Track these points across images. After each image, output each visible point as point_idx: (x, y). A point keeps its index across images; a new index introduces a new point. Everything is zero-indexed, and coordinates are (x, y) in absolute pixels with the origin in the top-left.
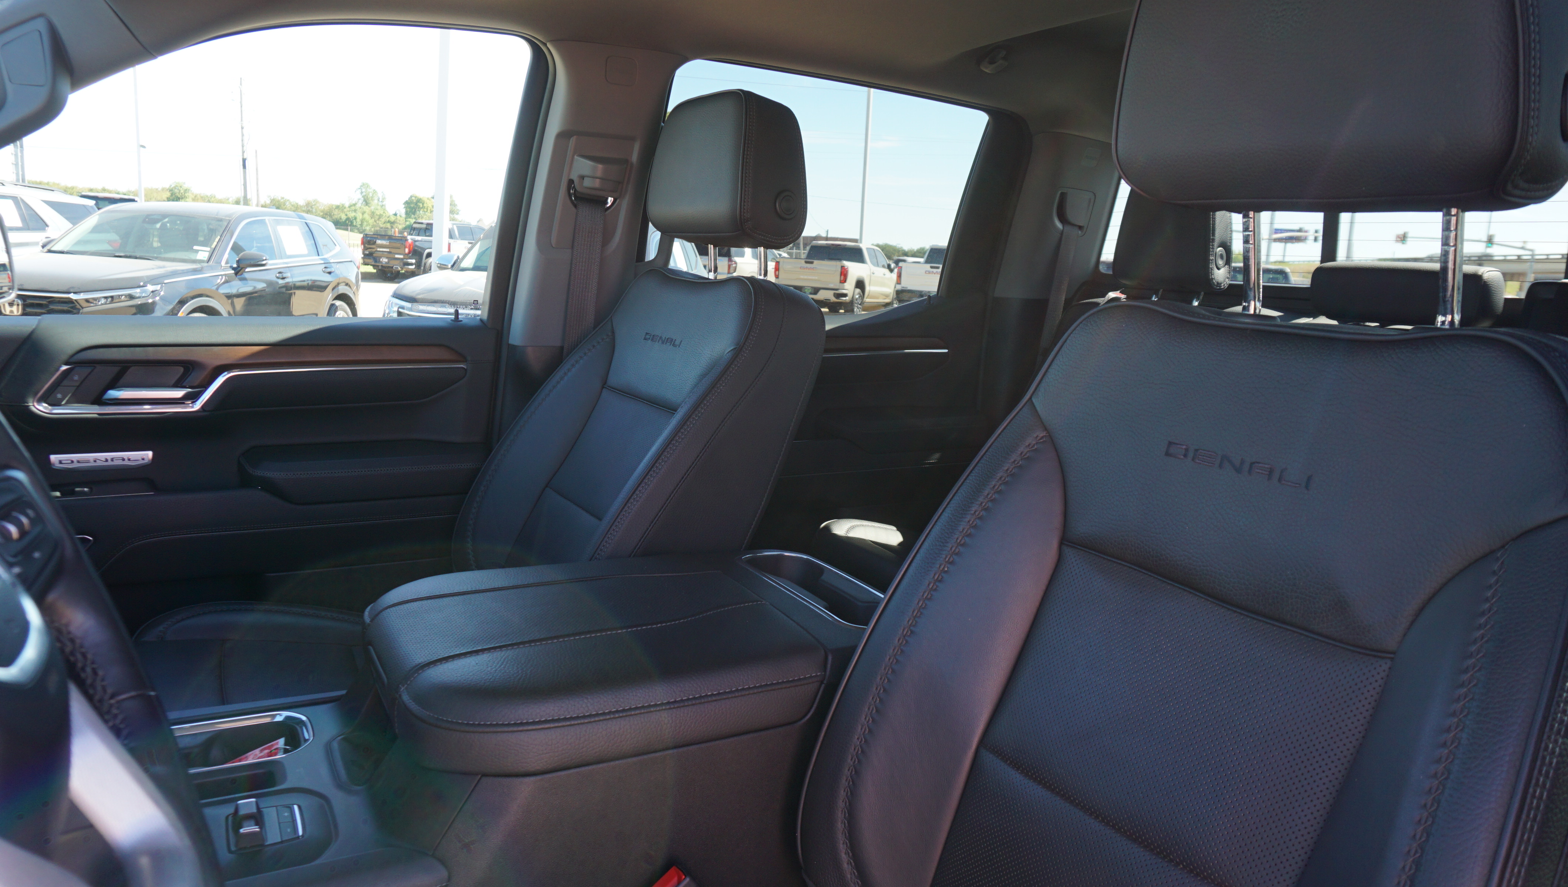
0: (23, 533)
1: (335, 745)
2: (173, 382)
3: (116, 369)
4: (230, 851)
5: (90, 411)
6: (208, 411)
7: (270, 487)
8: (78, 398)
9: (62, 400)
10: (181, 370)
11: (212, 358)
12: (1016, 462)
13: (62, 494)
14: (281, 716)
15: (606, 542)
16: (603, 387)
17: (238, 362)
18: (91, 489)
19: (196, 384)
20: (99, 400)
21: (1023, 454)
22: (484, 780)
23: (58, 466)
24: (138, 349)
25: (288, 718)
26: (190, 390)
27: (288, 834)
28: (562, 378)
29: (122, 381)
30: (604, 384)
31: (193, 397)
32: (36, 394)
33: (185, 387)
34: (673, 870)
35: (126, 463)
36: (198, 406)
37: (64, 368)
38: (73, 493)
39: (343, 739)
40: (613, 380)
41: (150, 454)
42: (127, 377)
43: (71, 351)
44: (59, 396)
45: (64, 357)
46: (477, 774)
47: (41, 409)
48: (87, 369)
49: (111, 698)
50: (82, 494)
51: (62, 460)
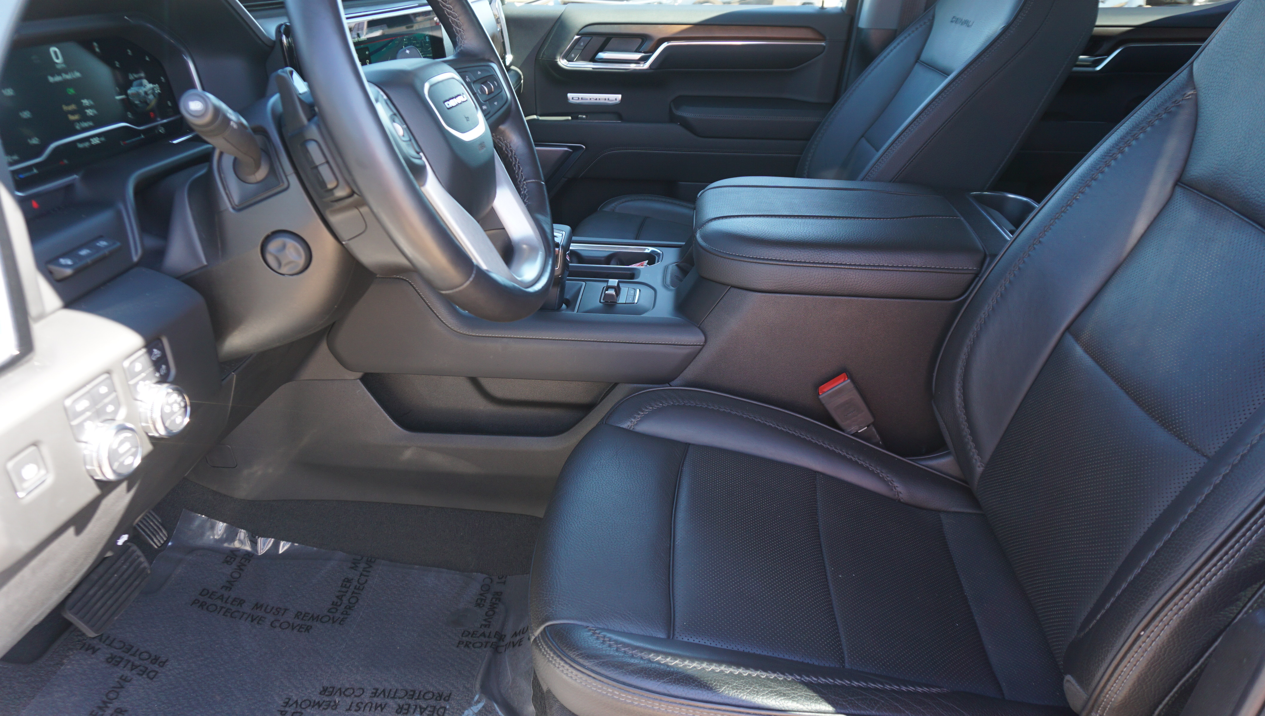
0: (490, 92)
1: (670, 267)
2: (635, 49)
3: (602, 39)
4: (600, 302)
5: (588, 66)
6: (653, 69)
7: (685, 124)
8: (583, 58)
9: (574, 58)
10: (640, 41)
11: (658, 32)
12: (1159, 116)
13: (572, 118)
14: (649, 250)
15: (873, 170)
16: (916, 62)
17: (674, 36)
18: (587, 116)
19: (646, 50)
20: (593, 60)
21: (1168, 109)
22: (732, 289)
23: (571, 101)
24: (616, 26)
25: (653, 251)
26: (643, 54)
27: (630, 301)
28: (888, 54)
29: (607, 47)
30: (918, 59)
31: (644, 59)
32: (561, 54)
33: (641, 52)
34: (844, 374)
35: (607, 101)
36: (646, 66)
37: (576, 37)
38: (577, 118)
39: (676, 265)
40: (924, 56)
41: (619, 97)
42: (610, 45)
43: (580, 27)
44: (573, 55)
45: (577, 31)
46: (729, 285)
47: (563, 63)
48: (588, 39)
49: (524, 181)
50: (582, 119)
51: (573, 97)
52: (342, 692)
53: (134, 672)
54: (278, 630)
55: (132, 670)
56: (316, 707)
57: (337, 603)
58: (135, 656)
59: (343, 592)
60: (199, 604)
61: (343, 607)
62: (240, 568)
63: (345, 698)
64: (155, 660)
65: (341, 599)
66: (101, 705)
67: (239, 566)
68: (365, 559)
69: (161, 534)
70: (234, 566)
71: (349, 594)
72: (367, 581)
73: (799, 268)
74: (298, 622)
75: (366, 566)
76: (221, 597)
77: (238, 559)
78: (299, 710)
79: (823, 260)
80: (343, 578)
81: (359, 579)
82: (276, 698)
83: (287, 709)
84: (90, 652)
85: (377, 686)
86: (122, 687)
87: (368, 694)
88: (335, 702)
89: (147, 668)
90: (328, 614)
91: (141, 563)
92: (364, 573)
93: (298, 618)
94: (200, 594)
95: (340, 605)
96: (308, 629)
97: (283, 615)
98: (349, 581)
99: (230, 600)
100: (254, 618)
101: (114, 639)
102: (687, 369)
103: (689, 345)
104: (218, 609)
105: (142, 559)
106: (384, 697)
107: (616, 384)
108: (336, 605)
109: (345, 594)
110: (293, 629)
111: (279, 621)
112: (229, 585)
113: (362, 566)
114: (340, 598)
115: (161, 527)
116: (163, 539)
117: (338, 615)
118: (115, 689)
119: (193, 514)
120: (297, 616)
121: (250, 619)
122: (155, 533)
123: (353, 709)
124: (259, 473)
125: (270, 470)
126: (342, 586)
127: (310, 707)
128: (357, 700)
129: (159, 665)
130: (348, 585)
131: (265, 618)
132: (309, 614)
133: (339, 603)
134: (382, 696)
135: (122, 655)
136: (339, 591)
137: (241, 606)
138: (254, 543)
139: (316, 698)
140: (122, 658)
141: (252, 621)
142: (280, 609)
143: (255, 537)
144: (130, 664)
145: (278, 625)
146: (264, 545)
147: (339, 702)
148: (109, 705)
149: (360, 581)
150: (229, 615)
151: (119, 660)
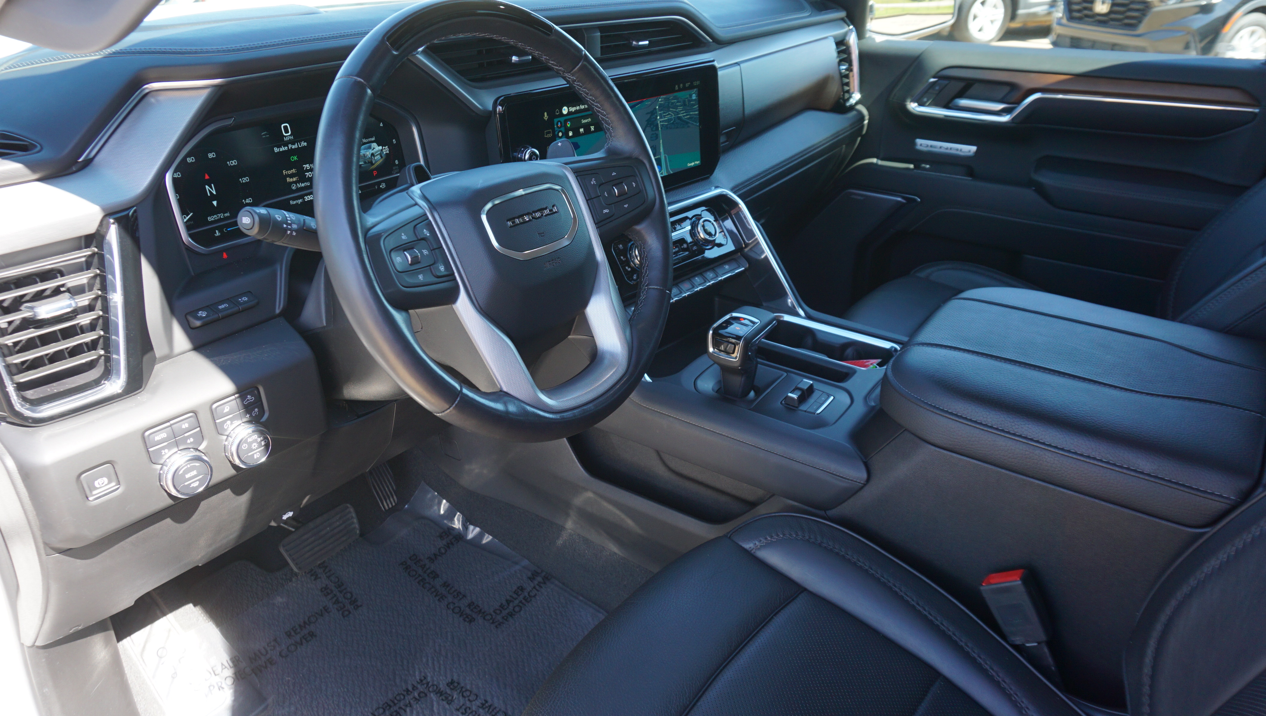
2: (998, 99)
3: (961, 85)
5: (942, 113)
6: (1016, 123)
7: (1040, 190)
8: (936, 103)
9: (926, 102)
10: (1005, 90)
11: (1026, 82)
13: (915, 166)
14: (891, 346)
17: (1048, 87)
18: (931, 166)
19: (1011, 101)
20: (947, 106)
22: (906, 433)
23: (918, 147)
24: (978, 71)
25: (894, 349)
26: (1007, 105)
27: (812, 409)
29: (968, 94)
31: (1007, 111)
32: (912, 97)
33: (1005, 103)
35: (959, 152)
36: (1009, 118)
37: (932, 80)
38: (920, 167)
41: (973, 149)
42: (971, 91)
43: (937, 68)
44: (925, 100)
45: (933, 73)
46: (903, 427)
47: (913, 106)
48: (946, 82)
49: (646, 286)
50: (925, 169)
51: (923, 144)
52: (462, 691)
53: (335, 606)
54: (450, 612)
55: (335, 603)
56: (439, 695)
57: (504, 606)
58: (341, 593)
59: (513, 598)
60: (404, 566)
61: (507, 611)
62: (448, 546)
63: (461, 698)
64: (353, 602)
65: (508, 604)
66: (302, 624)
67: (448, 544)
68: (544, 574)
69: (392, 499)
70: (444, 542)
71: (516, 602)
72: (536, 594)
73: (982, 432)
74: (468, 611)
75: (542, 580)
76: (423, 567)
77: (451, 537)
78: (426, 692)
79: (1016, 430)
80: (519, 585)
81: (531, 591)
82: (417, 673)
83: (419, 686)
84: (313, 578)
85: (489, 699)
86: (322, 615)
87: (478, 703)
88: (453, 697)
89: (344, 606)
90: (493, 614)
91: (353, 523)
92: (537, 587)
93: (469, 608)
94: (410, 558)
95: (505, 609)
96: (472, 620)
97: (461, 599)
98: (522, 589)
99: (429, 571)
100: (438, 594)
101: (333, 574)
102: (846, 503)
103: (848, 479)
104: (417, 576)
105: (355, 521)
106: (488, 712)
107: (773, 495)
108: (502, 608)
109: (513, 600)
110: (460, 616)
111: (454, 604)
112: (433, 558)
113: (539, 579)
114: (508, 602)
115: (393, 493)
116: (391, 504)
117: (499, 618)
118: (317, 615)
119: (427, 487)
120: (469, 605)
121: (435, 594)
122: (387, 497)
123: (461, 711)
124: (477, 471)
125: (485, 471)
126: (514, 592)
127: (434, 693)
128: (468, 704)
129: (354, 607)
130: (520, 593)
131: (446, 597)
132: (479, 607)
133: (506, 607)
134: (487, 710)
135: (333, 588)
136: (511, 596)
137: (434, 580)
138: (465, 527)
139: (442, 686)
140: (332, 591)
141: (435, 596)
142: (461, 593)
143: (467, 523)
144: (335, 598)
145: (452, 607)
146: (473, 532)
147: (455, 699)
148: (307, 626)
149: (531, 593)
150: (422, 584)
151: (329, 592)
